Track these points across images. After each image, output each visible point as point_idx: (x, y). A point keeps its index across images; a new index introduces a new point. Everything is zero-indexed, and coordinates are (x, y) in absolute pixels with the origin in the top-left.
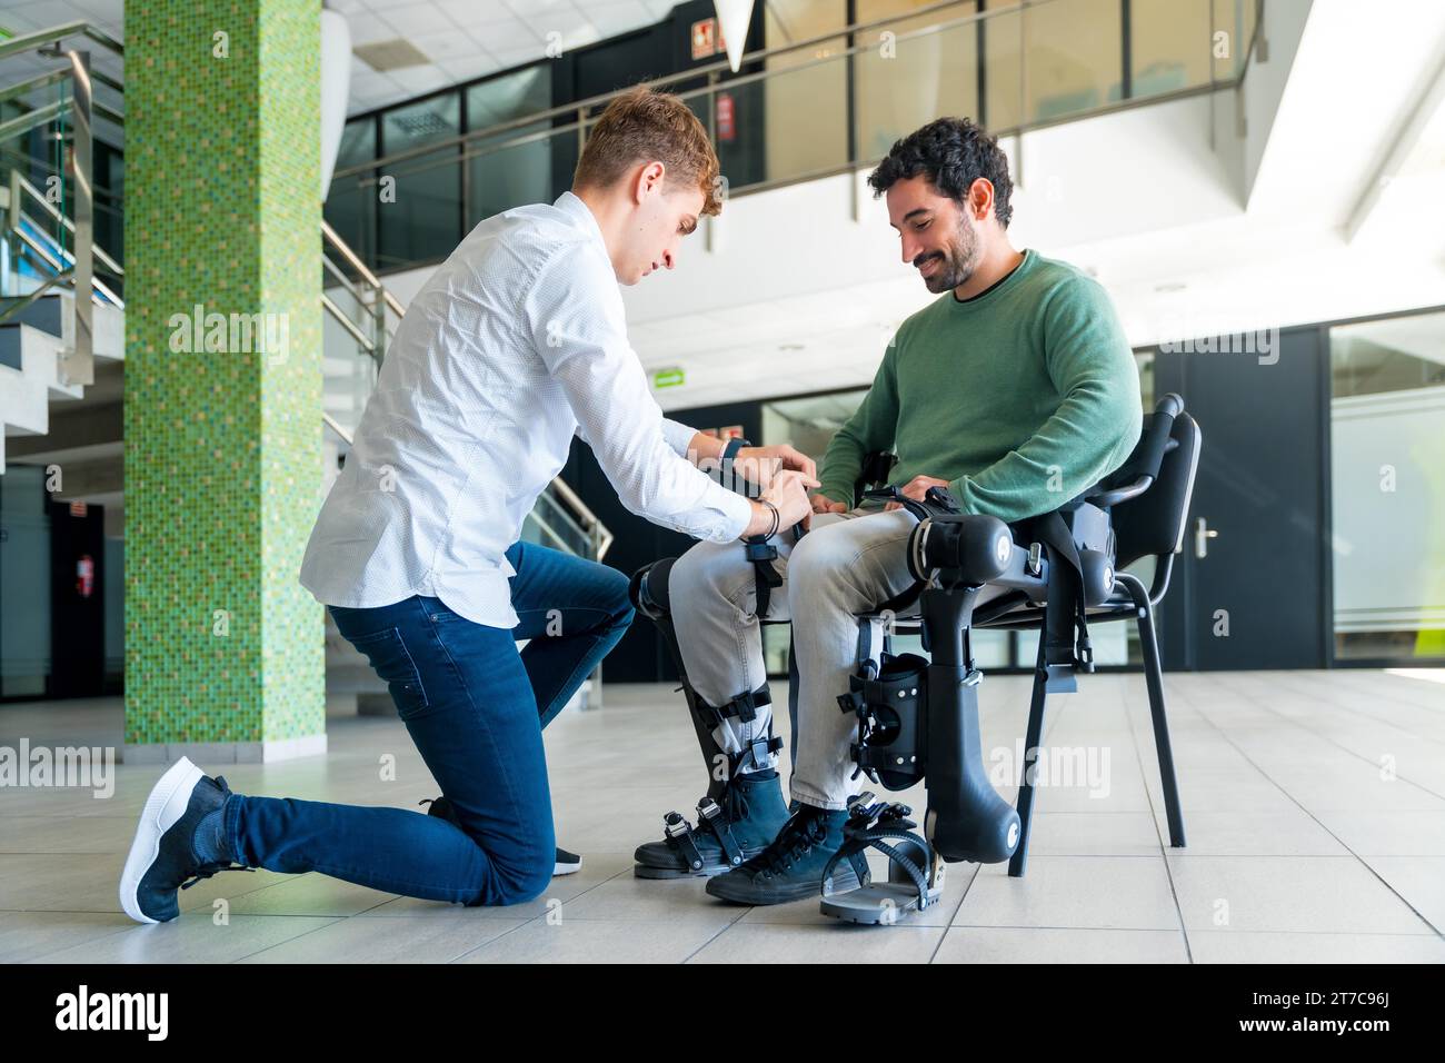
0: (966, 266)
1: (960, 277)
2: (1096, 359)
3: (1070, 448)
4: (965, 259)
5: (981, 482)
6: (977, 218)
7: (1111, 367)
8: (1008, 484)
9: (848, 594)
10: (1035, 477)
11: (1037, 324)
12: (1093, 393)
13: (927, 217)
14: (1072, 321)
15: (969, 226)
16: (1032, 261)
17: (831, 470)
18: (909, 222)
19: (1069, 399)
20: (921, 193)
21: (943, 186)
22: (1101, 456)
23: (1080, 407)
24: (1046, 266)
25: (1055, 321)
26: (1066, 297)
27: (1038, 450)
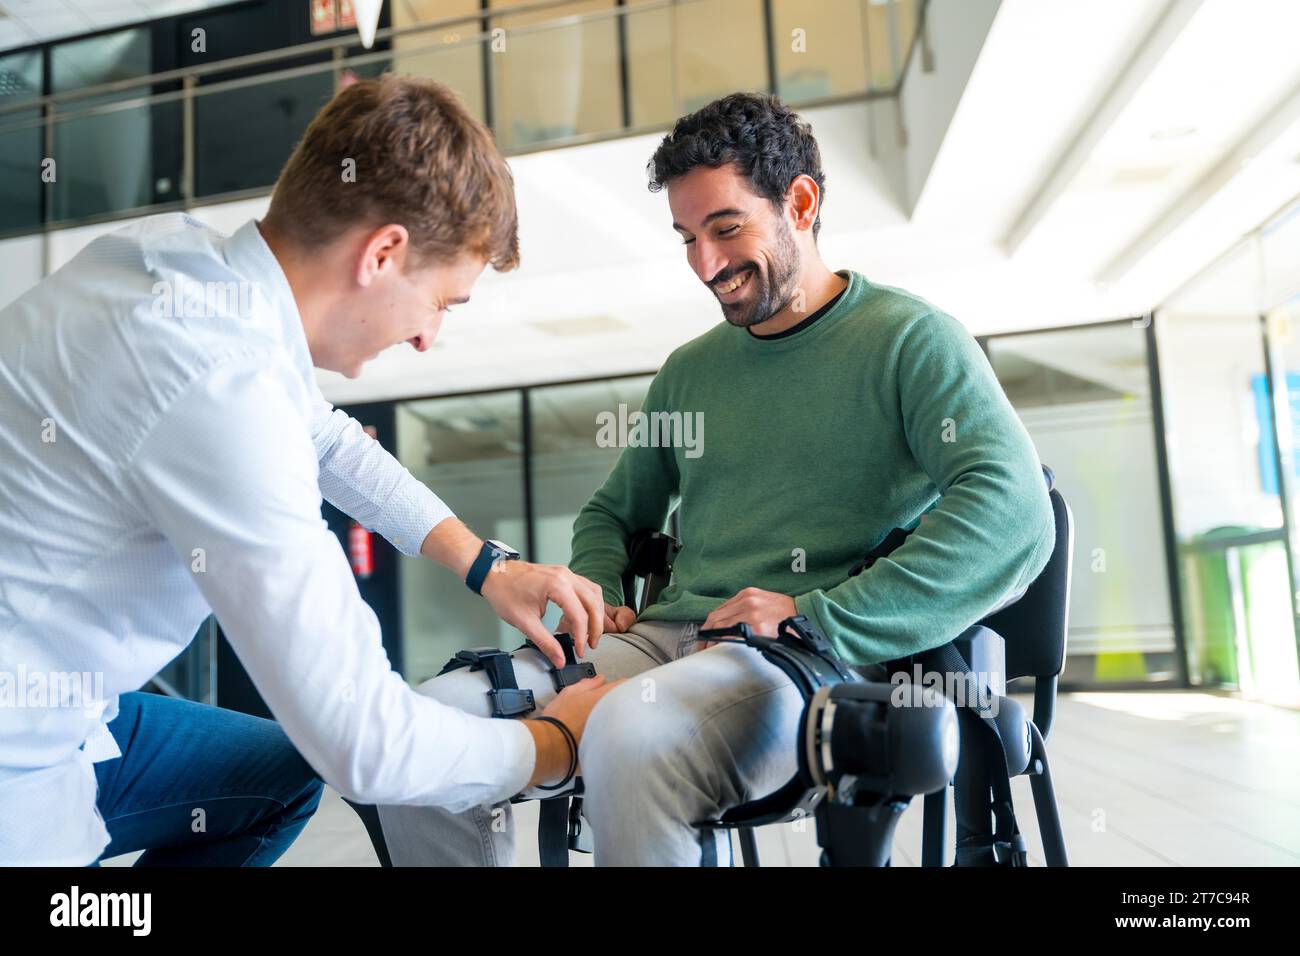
0: (783, 290)
1: (775, 305)
2: (983, 428)
3: (972, 559)
4: (784, 280)
5: (844, 601)
6: (798, 228)
7: (1006, 442)
8: (884, 607)
9: (684, 793)
10: (923, 598)
11: (889, 376)
12: (995, 479)
13: (736, 221)
14: (940, 375)
15: (790, 237)
16: (860, 289)
17: (585, 559)
18: (711, 224)
19: (960, 487)
20: (730, 188)
21: (760, 182)
22: (1011, 570)
23: (980, 501)
24: (877, 295)
25: (915, 373)
26: (926, 340)
27: (926, 560)
